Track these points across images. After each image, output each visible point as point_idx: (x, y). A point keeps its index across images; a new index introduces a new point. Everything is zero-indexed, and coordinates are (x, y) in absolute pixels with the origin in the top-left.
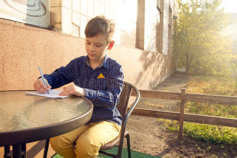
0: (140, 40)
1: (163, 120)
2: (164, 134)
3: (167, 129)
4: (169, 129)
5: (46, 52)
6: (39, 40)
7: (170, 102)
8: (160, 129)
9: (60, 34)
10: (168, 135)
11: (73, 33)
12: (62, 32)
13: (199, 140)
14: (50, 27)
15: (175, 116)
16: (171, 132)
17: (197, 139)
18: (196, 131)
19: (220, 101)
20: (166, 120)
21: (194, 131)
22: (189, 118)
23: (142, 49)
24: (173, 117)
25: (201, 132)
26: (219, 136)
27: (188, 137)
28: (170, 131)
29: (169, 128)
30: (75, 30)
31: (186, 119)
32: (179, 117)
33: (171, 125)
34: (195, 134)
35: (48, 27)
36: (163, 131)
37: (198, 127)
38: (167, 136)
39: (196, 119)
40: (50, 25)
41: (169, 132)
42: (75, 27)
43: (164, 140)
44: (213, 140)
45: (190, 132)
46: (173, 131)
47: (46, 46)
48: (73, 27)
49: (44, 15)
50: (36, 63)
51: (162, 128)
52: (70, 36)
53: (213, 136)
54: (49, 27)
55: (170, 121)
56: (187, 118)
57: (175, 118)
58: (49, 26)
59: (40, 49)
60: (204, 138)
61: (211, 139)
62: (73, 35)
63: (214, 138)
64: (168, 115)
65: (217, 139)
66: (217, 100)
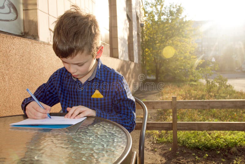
0: (114, 49)
1: (151, 132)
2: (156, 146)
3: (157, 140)
4: (159, 141)
5: (23, 64)
6: (14, 49)
7: (151, 111)
8: (150, 141)
9: (37, 42)
10: (161, 147)
11: (51, 41)
12: (39, 39)
13: (194, 148)
14: (23, 34)
15: (167, 126)
16: (163, 143)
17: (192, 147)
18: (188, 139)
19: (211, 105)
20: (153, 131)
21: (187, 140)
22: (182, 127)
23: (117, 58)
24: (166, 127)
25: (194, 139)
26: (213, 141)
27: (182, 147)
28: (161, 143)
29: (159, 139)
31: (179, 128)
32: (172, 126)
33: (160, 136)
34: (189, 143)
35: (21, 35)
36: (153, 143)
37: (189, 135)
39: (190, 127)
40: (23, 31)
41: (160, 144)
42: (52, 33)
43: (159, 153)
45: (183, 141)
46: (165, 142)
47: (23, 56)
48: (50, 34)
49: (15, 19)
51: (152, 140)
53: (207, 142)
54: (22, 33)
55: (157, 132)
56: (180, 127)
57: (168, 128)
58: (23, 33)
60: (198, 145)
61: (206, 146)
63: (208, 145)
65: (211, 144)
66: (209, 105)
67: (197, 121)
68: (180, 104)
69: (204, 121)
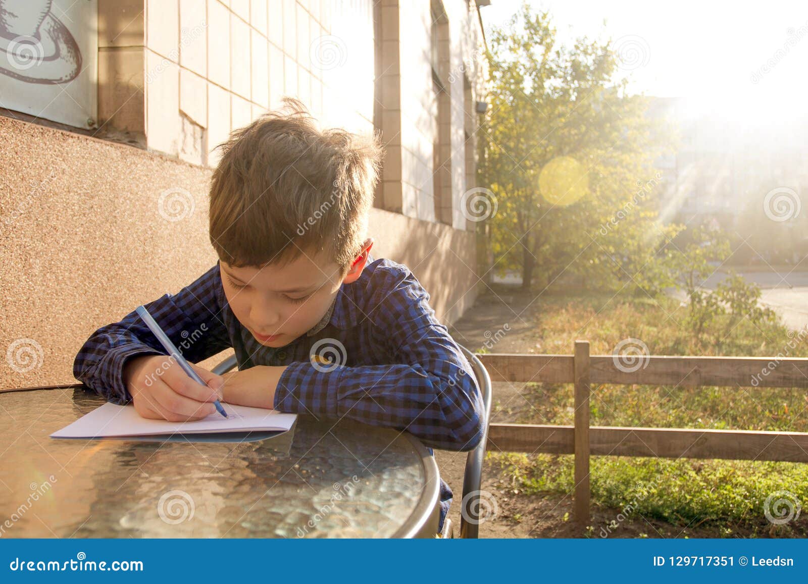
0: (389, 181)
1: (503, 457)
2: (519, 506)
3: (523, 485)
4: (530, 487)
5: (91, 221)
6: (63, 173)
8: (498, 488)
9: (140, 151)
10: (535, 509)
11: (183, 150)
12: (146, 144)
13: (646, 515)
14: (96, 126)
15: (558, 438)
16: (540, 495)
17: (638, 512)
18: (627, 483)
19: (703, 374)
20: (511, 454)
21: (623, 487)
22: (607, 442)
23: (398, 211)
24: (552, 443)
25: (645, 486)
26: (708, 494)
27: (604, 510)
28: (534, 494)
29: (528, 483)
30: (190, 140)
31: (597, 446)
32: (573, 440)
33: (532, 473)
34: (628, 498)
35: (88, 128)
36: (509, 494)
37: (631, 471)
38: (530, 513)
39: (632, 444)
40: (95, 116)
41: (534, 497)
42: (189, 127)
43: (526, 527)
44: (689, 510)
45: (609, 491)
46: (548, 492)
47: (93, 197)
48: (183, 130)
49: (72, 78)
50: (54, 269)
51: (505, 484)
52: (176, 160)
53: (688, 497)
54: (91, 124)
55: (524, 458)
56: (600, 442)
57: (559, 444)
58: (93, 124)
59: (70, 212)
60: (659, 507)
61: (684, 508)
62: (182, 156)
63: (693, 505)
64: (534, 439)
65: (704, 504)
66: (696, 371)
67: (658, 426)
68: (600, 366)
69: (679, 426)
